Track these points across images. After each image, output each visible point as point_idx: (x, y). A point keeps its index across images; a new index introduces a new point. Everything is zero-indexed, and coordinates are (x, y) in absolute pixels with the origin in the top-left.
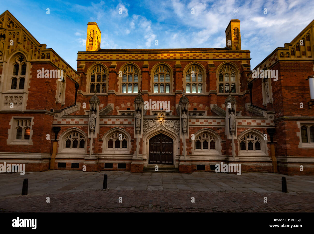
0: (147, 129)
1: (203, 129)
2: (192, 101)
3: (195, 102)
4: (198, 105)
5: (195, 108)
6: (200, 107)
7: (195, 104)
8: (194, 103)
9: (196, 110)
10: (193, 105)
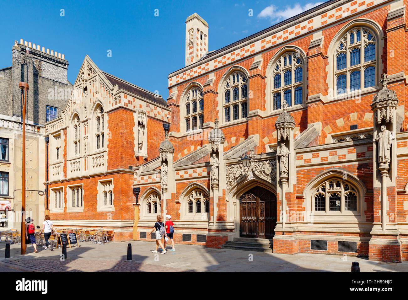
0: (232, 181)
1: (327, 170)
2: (347, 111)
3: (353, 112)
4: (361, 117)
5: (352, 124)
6: (364, 119)
7: (354, 116)
8: (351, 115)
9: (357, 128)
10: (348, 119)
